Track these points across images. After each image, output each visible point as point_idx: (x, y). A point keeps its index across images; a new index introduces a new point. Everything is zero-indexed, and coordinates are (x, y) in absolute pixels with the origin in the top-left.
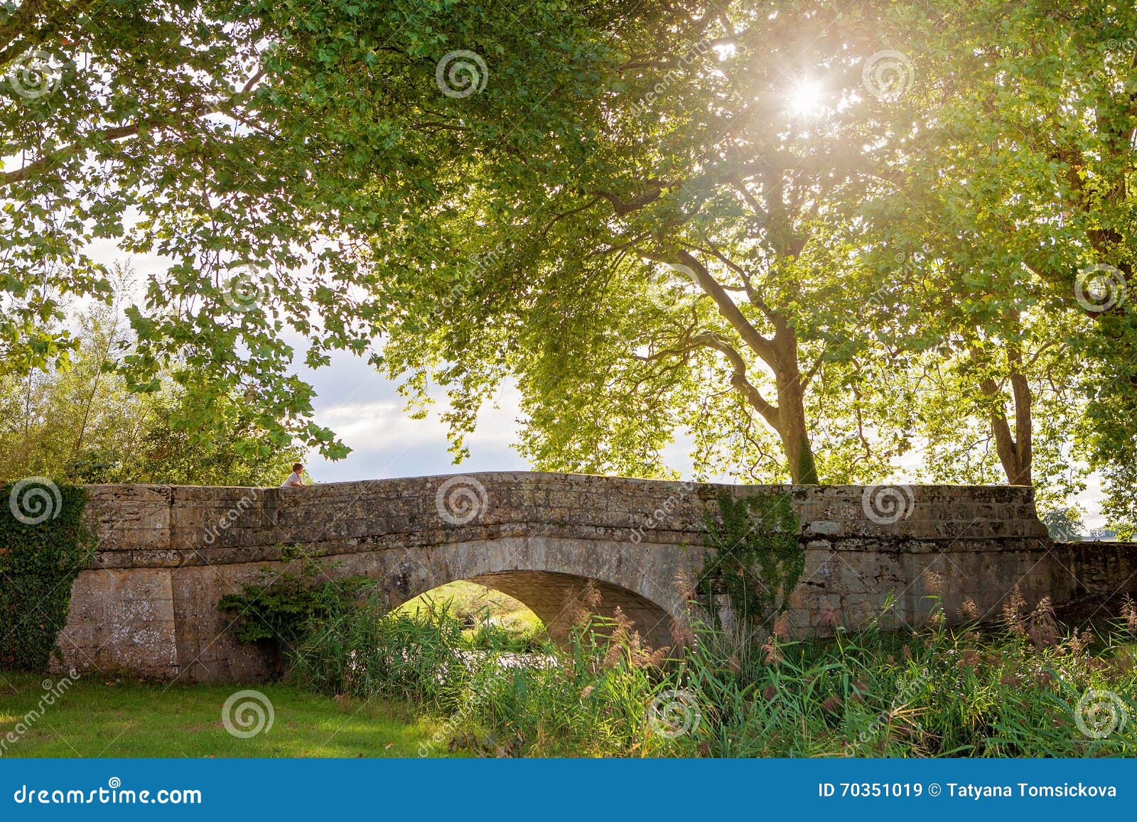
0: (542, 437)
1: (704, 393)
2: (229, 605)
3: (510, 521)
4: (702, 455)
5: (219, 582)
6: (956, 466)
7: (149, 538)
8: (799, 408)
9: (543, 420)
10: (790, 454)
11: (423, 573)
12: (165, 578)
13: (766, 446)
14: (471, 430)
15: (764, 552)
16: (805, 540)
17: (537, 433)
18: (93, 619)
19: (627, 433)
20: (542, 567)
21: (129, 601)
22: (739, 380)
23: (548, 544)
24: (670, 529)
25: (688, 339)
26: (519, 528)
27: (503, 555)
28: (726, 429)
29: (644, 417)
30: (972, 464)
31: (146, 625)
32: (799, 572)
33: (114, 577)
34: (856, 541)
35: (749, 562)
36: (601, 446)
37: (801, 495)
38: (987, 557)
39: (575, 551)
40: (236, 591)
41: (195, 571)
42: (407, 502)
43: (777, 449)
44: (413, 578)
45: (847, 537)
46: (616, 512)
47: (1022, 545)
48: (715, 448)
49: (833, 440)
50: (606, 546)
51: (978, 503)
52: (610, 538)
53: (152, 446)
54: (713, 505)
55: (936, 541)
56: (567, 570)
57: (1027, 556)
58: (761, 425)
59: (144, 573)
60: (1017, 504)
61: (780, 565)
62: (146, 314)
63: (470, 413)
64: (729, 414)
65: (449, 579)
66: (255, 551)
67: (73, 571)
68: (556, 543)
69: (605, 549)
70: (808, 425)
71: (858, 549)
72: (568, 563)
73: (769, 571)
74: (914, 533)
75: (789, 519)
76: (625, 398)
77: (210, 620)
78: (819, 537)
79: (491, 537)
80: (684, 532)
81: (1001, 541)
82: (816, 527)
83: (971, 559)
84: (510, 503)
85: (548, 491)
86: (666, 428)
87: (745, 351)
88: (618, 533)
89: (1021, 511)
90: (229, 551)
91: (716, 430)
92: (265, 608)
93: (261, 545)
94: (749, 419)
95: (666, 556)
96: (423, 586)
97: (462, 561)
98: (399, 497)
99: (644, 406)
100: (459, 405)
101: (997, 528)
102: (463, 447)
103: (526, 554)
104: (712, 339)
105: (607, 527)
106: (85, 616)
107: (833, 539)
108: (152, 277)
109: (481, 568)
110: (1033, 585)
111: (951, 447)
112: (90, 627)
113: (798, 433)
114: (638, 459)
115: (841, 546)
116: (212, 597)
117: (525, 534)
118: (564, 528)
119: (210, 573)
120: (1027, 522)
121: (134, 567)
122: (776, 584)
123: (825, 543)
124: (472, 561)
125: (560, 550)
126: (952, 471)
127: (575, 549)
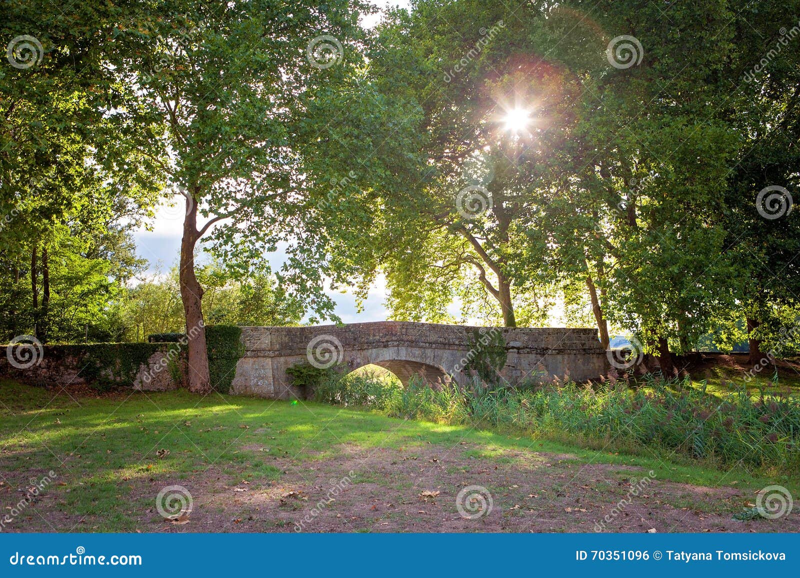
0: (397, 301)
1: (467, 282)
2: (289, 372)
3: (392, 341)
4: (466, 309)
5: (286, 363)
6: (577, 315)
7: (263, 346)
8: (508, 291)
9: (397, 294)
10: (504, 311)
11: (359, 360)
12: (269, 361)
13: (494, 305)
14: (366, 298)
15: (491, 353)
16: (507, 349)
17: (393, 299)
18: (244, 376)
19: (433, 299)
20: (404, 358)
21: (257, 369)
22: (482, 277)
23: (407, 350)
24: (454, 344)
25: (460, 258)
26: (396, 343)
27: (388, 354)
28: (476, 298)
29: (440, 293)
30: (584, 314)
31: (263, 378)
32: (505, 362)
33: (251, 360)
34: (528, 350)
35: (485, 357)
36: (421, 305)
37: (506, 331)
38: (579, 356)
39: (417, 353)
40: (291, 366)
41: (278, 358)
42: (353, 333)
43: (499, 307)
44: (355, 363)
45: (524, 348)
46: (433, 337)
47: (593, 351)
48: (471, 307)
49: (523, 304)
50: (430, 350)
51: (575, 335)
52: (431, 347)
53: (242, 307)
54: (471, 335)
55: (559, 350)
56: (414, 360)
57: (595, 356)
58: (491, 297)
59: (262, 359)
60: (591, 335)
61: (497, 359)
62: (281, 274)
63: (365, 291)
64: (478, 291)
65: (369, 363)
66: (298, 351)
67: (237, 358)
68: (410, 349)
69: (429, 352)
70: (512, 297)
71: (528, 353)
72: (414, 357)
73: (493, 361)
74: (550, 347)
75: (501, 340)
76: (433, 284)
77: (284, 376)
78: (513, 348)
79: (385, 347)
80: (460, 345)
81: (584, 350)
82: (512, 344)
83: (572, 357)
84: (392, 333)
85: (407, 329)
86: (450, 297)
87: (485, 265)
88: (434, 345)
89: (593, 338)
90: (289, 351)
91: (472, 298)
92: (301, 373)
93: (299, 349)
94: (487, 294)
95: (452, 355)
96: (359, 366)
97: (374, 356)
98: (350, 331)
99: (441, 288)
100: (361, 287)
101: (583, 345)
102: (361, 305)
103: (398, 354)
104: (470, 259)
105: (429, 343)
106: (241, 375)
107: (518, 348)
108: (285, 263)
109: (381, 359)
110: (597, 367)
111: (575, 306)
112: (243, 378)
113: (507, 302)
114: (437, 311)
115: (521, 351)
116: (283, 369)
117: (398, 346)
118: (413, 343)
119: (282, 359)
120: (595, 342)
121: (258, 357)
122: (496, 366)
123: (515, 350)
124: (377, 356)
125: (411, 352)
126: (575, 317)
127: (417, 352)
